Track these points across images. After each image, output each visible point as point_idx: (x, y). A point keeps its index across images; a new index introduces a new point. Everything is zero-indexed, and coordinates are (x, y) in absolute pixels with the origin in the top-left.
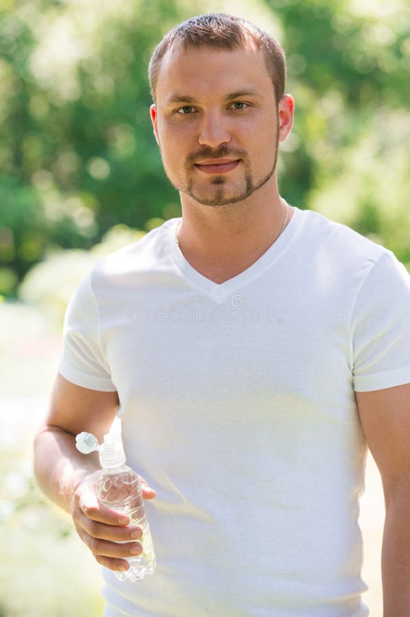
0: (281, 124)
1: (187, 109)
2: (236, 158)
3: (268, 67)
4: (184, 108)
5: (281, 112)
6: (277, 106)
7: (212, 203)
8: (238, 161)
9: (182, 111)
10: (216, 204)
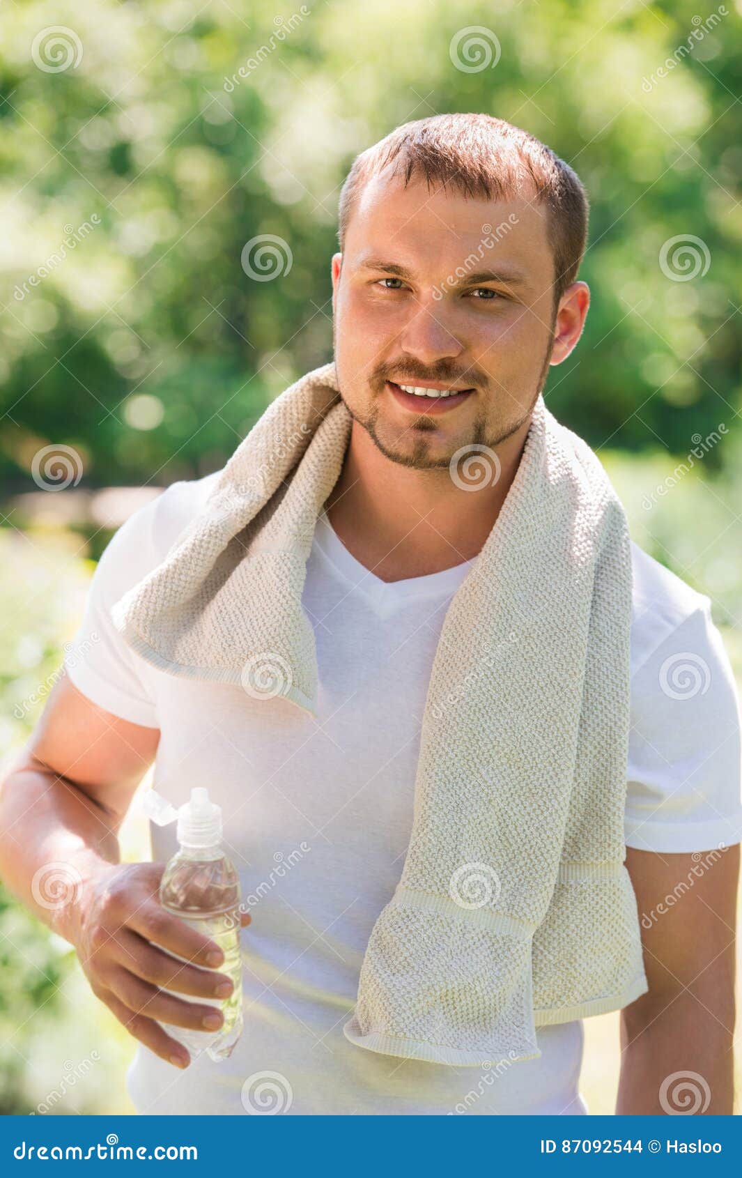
0: (556, 335)
1: (394, 284)
2: (464, 386)
3: (551, 235)
4: (387, 280)
5: (564, 311)
6: (557, 302)
7: (406, 462)
8: (466, 393)
9: (383, 283)
10: (413, 465)
